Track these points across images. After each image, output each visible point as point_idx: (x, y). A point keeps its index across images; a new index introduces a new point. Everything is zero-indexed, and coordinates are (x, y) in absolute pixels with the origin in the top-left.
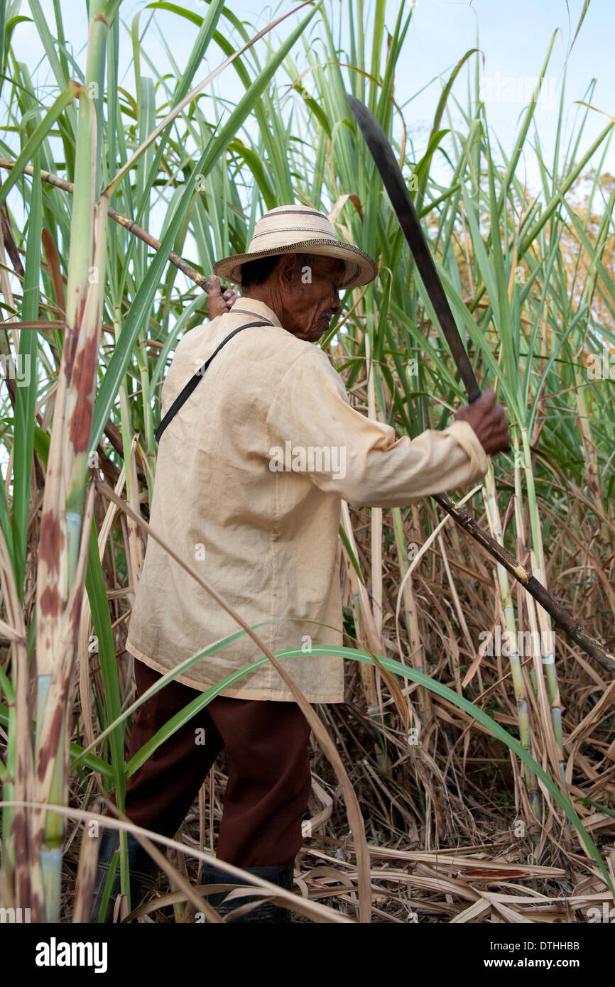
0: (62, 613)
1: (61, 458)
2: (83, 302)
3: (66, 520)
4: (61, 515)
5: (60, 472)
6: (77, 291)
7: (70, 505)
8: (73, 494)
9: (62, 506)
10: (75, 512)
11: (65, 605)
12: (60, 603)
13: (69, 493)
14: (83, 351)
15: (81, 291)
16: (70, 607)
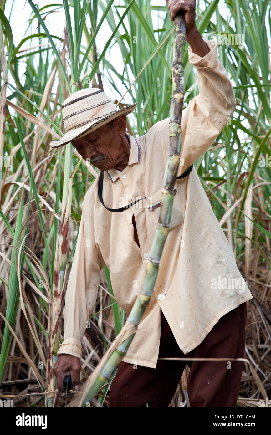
0: (58, 297)
1: (58, 256)
2: (65, 211)
3: (60, 273)
4: (59, 271)
5: (58, 260)
6: (64, 207)
7: (61, 269)
8: (62, 265)
9: (59, 269)
10: (62, 270)
11: (59, 295)
12: (58, 295)
13: (61, 265)
14: (65, 225)
15: (65, 207)
16: (61, 295)
